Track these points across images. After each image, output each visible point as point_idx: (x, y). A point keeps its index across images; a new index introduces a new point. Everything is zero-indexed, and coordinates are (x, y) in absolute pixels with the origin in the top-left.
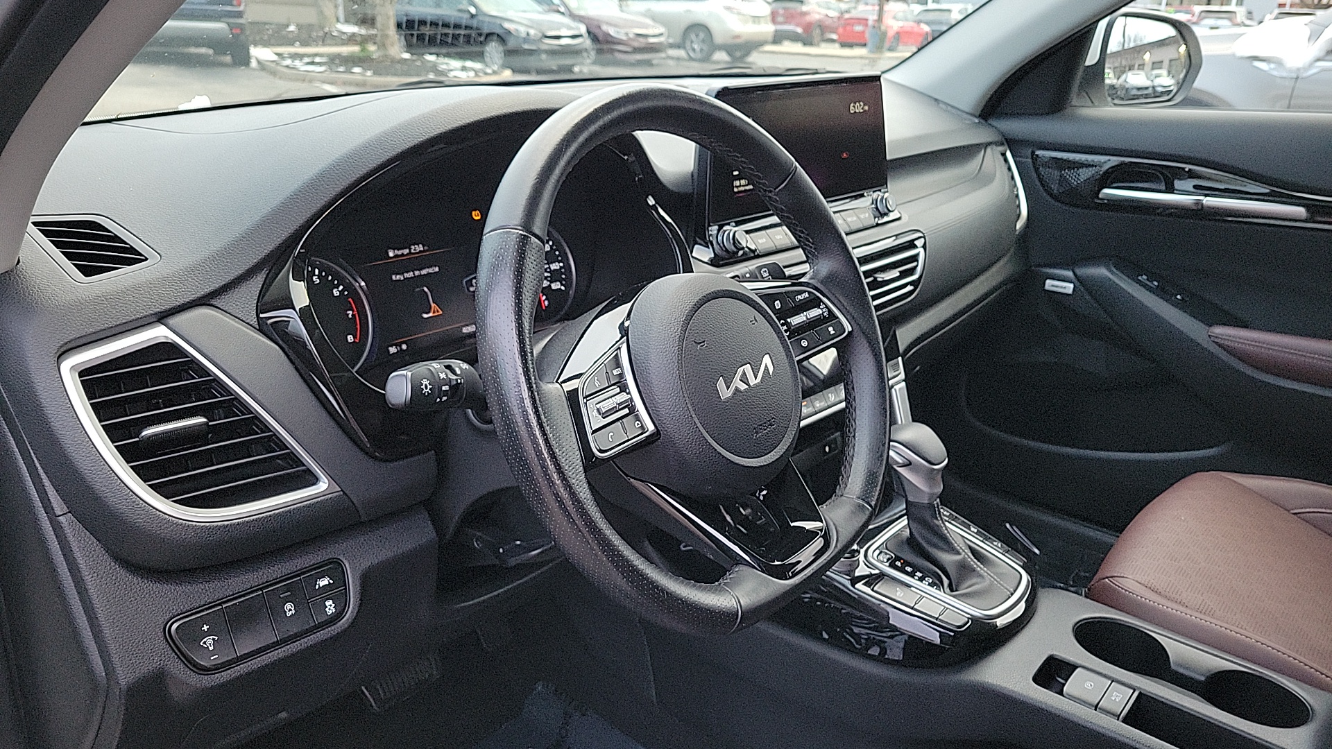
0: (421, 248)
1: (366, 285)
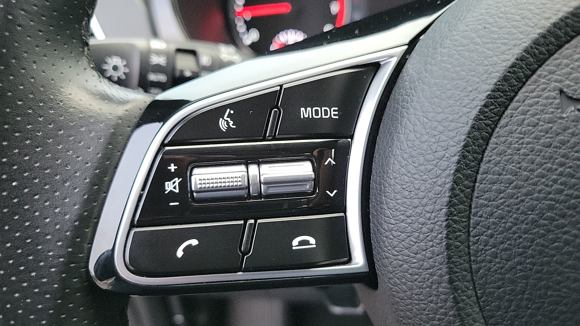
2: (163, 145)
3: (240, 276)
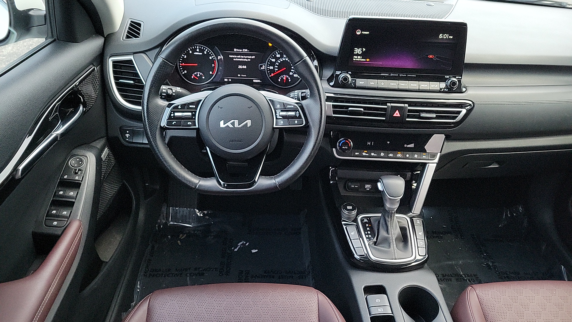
0: (247, 50)
1: (223, 58)
2: (171, 109)
3: (181, 127)
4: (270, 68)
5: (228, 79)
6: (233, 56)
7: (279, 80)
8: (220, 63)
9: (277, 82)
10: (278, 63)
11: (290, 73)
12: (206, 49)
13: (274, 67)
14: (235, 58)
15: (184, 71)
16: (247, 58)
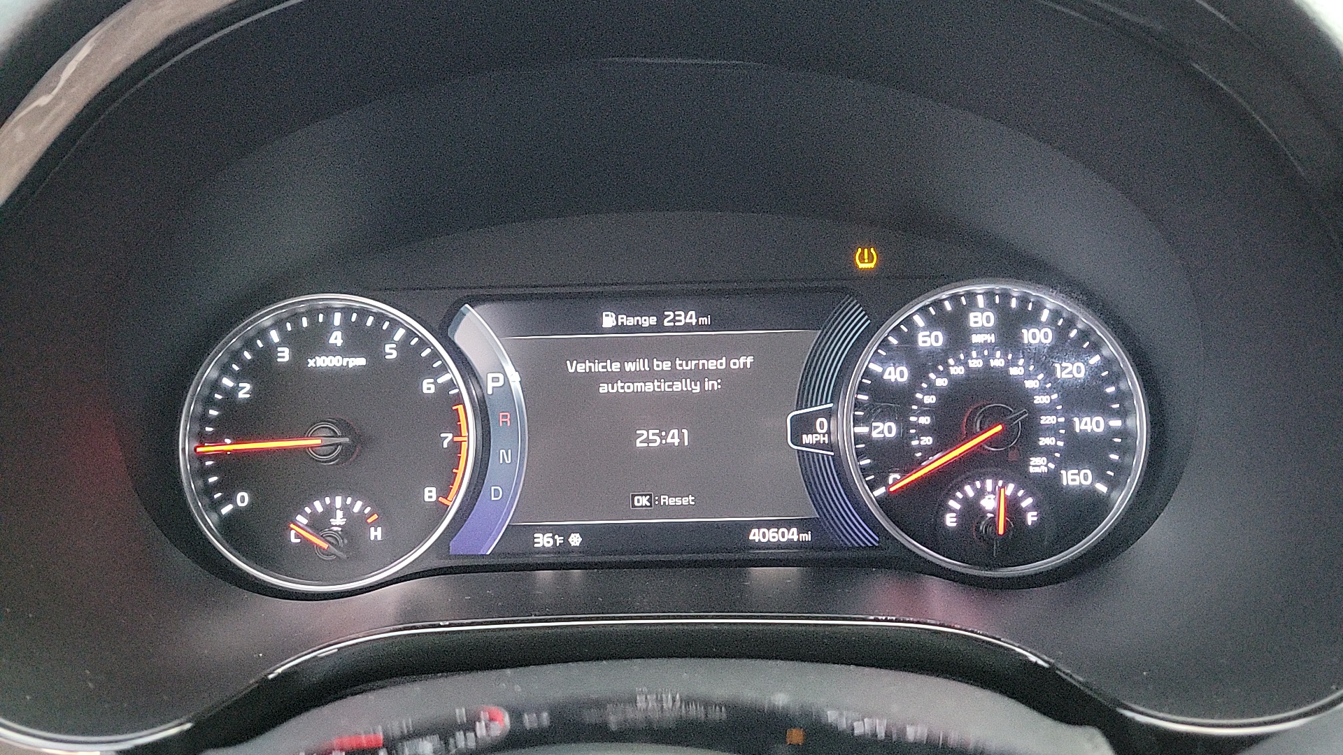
0: (693, 314)
4: (875, 435)
5: (556, 531)
6: (598, 367)
7: (950, 520)
8: (500, 421)
9: (935, 536)
10: (932, 389)
11: (1035, 461)
12: (395, 324)
13: (905, 425)
14: (611, 378)
15: (229, 498)
16: (699, 375)
